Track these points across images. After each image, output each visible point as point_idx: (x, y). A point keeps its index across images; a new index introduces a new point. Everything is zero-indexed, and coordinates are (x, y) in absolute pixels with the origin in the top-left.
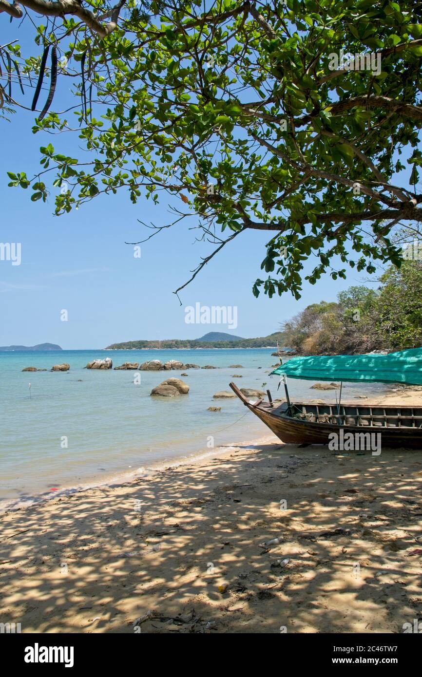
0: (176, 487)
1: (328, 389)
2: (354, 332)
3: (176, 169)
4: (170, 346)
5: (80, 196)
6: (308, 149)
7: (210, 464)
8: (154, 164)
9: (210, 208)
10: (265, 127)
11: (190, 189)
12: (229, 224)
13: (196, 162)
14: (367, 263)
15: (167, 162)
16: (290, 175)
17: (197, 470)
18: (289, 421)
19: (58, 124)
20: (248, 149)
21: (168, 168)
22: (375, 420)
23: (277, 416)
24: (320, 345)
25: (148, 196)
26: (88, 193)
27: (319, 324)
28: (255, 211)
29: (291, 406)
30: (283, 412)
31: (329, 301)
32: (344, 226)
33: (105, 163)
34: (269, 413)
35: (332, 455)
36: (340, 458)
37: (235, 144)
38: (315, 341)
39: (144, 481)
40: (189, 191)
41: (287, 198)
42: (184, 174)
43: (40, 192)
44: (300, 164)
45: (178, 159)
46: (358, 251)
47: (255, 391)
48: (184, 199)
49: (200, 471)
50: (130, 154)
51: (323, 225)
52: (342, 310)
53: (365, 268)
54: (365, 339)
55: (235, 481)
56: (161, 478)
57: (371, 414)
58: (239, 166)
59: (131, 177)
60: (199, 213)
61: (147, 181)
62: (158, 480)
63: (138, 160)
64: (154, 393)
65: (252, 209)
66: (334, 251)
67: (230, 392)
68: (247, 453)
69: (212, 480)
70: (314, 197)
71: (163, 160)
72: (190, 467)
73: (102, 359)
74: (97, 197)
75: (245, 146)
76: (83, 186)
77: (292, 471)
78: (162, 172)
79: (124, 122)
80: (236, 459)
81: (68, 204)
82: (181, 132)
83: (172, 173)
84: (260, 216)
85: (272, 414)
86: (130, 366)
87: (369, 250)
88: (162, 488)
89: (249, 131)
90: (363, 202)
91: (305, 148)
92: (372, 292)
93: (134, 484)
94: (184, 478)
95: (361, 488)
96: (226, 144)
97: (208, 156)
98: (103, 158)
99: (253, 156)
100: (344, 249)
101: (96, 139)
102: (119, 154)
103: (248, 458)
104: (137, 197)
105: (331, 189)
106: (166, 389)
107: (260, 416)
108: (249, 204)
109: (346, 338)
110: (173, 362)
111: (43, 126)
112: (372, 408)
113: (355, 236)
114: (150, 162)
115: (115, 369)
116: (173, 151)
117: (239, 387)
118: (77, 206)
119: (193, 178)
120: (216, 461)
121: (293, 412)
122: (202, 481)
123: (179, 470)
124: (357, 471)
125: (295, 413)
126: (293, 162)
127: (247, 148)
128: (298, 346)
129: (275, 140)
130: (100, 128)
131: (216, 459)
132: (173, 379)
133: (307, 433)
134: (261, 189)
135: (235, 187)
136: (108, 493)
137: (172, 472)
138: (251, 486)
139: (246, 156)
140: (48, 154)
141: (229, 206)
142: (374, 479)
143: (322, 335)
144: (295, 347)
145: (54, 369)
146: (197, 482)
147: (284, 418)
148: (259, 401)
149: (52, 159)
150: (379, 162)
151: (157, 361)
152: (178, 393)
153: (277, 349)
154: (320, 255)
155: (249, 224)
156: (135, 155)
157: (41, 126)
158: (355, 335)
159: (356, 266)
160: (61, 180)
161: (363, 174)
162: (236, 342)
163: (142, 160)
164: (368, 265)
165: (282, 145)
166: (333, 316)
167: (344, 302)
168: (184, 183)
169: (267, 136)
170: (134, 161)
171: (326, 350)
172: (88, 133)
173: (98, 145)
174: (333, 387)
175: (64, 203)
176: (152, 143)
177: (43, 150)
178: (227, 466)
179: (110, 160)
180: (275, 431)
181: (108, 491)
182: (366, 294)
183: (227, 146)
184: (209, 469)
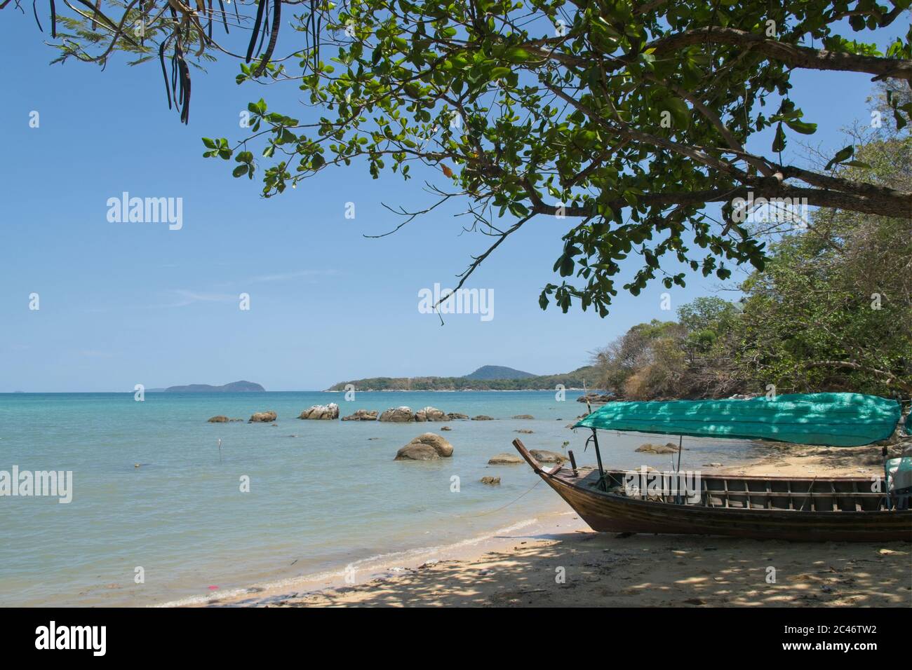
0: (435, 593)
1: (663, 452)
2: (702, 366)
3: (436, 130)
4: (425, 386)
5: (299, 170)
6: (626, 100)
7: (485, 560)
8: (404, 122)
9: (484, 185)
10: (563, 71)
11: (456, 158)
12: (511, 207)
13: (465, 120)
14: (717, 264)
15: (423, 121)
16: (599, 138)
17: (463, 569)
18: (601, 497)
19: (272, 70)
20: (539, 100)
21: (423, 127)
22: (732, 498)
23: (584, 490)
24: (651, 386)
25: (395, 168)
26: (309, 165)
27: (649, 353)
28: (550, 188)
29: (605, 476)
30: (592, 485)
31: (664, 320)
32: (679, 211)
33: (336, 124)
34: (572, 485)
35: (668, 549)
36: (679, 554)
37: (520, 92)
38: (643, 379)
39: (386, 583)
40: (454, 160)
41: (595, 172)
42: (446, 137)
43: (245, 166)
44: (613, 124)
45: (438, 115)
46: (703, 246)
47: (551, 453)
48: (447, 171)
49: (469, 570)
50: (371, 111)
51: (649, 209)
52: (684, 333)
53: (714, 272)
54: (721, 377)
55: (521, 585)
56: (412, 580)
57: (726, 489)
58: (526, 124)
59: (371, 142)
60: (467, 192)
61: (394, 147)
62: (407, 582)
63: (382, 118)
64: (401, 455)
65: (545, 185)
66: (666, 245)
67: (514, 456)
68: (540, 544)
69: (487, 583)
70: (635, 168)
71: (417, 119)
72: (455, 564)
73: (324, 405)
74: (322, 171)
75: (535, 95)
76: (304, 156)
77: (606, 572)
78: (415, 133)
79: (364, 67)
80: (523, 554)
81: (281, 181)
82: (444, 79)
83: (429, 135)
84: (556, 195)
85: (576, 487)
86: (366, 416)
87: (719, 246)
88: (413, 593)
89: (541, 76)
90: (707, 175)
91: (621, 98)
92: (729, 306)
93: (373, 587)
94: (446, 580)
95: (709, 597)
96: (508, 94)
97: (482, 110)
98: (333, 116)
99: (547, 109)
100: (681, 242)
101: (322, 89)
102: (357, 111)
103: (542, 552)
104: (379, 169)
105: (661, 156)
106: (419, 450)
107: (559, 490)
108: (540, 178)
109: (692, 375)
110: (429, 409)
111: (251, 74)
112: (727, 480)
113: (697, 224)
114: (398, 120)
115: (343, 420)
116: (431, 106)
117: (528, 448)
118: (294, 184)
119: (460, 142)
120: (494, 556)
121: (607, 484)
122: (472, 585)
123: (439, 568)
124: (704, 573)
125: (611, 487)
126: (603, 121)
127: (537, 99)
128: (617, 388)
129: (578, 88)
130: (330, 75)
131: (493, 553)
132: (429, 434)
133: (629, 516)
134: (557, 158)
135: (520, 154)
136: (335, 600)
137: (427, 571)
138: (545, 593)
139: (535, 110)
140: (258, 113)
141: (511, 182)
142: (728, 584)
143: (654, 370)
144: (614, 389)
145: (253, 420)
146: (464, 586)
147: (595, 493)
148: (558, 467)
149: (265, 120)
150: (732, 117)
151: (405, 408)
152: (436, 455)
153: (585, 391)
154: (646, 252)
155: (541, 208)
156: (378, 111)
157: (249, 74)
158: (705, 371)
159: (700, 269)
160: (274, 147)
161: (708, 133)
162: (523, 381)
163: (387, 118)
164: (718, 268)
165: (587, 97)
166: (671, 342)
167: (687, 321)
168: (446, 150)
169: (566, 81)
170: (376, 120)
171: (660, 394)
172: (313, 81)
173: (325, 98)
174: (671, 449)
175: (277, 179)
176: (401, 94)
177: (252, 108)
178: (510, 564)
179: (343, 120)
180: (582, 513)
181: (335, 597)
182: (721, 310)
183: (508, 96)
184: (484, 567)
